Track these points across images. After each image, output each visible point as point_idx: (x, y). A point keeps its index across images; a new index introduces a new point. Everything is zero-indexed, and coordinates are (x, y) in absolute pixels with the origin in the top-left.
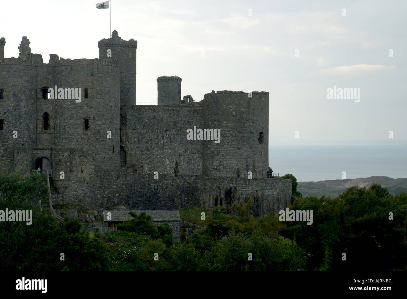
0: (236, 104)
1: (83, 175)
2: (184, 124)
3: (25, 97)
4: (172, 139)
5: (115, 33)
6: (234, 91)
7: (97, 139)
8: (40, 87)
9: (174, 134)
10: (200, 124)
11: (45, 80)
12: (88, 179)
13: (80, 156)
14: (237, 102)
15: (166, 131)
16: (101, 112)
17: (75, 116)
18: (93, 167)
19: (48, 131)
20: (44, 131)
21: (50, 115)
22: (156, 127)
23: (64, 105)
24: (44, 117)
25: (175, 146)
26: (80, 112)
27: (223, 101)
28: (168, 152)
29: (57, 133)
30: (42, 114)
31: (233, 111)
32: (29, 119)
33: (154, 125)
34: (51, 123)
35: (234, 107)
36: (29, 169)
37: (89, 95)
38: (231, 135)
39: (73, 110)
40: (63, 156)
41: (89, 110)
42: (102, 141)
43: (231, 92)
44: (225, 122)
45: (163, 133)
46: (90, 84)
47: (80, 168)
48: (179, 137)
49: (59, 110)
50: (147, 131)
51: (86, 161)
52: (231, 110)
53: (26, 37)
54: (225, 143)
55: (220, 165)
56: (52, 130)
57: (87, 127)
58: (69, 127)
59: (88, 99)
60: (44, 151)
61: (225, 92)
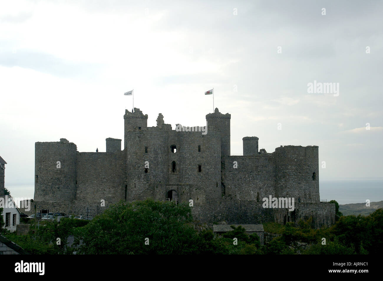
0: (297, 154)
1: (198, 201)
2: (262, 168)
3: (161, 152)
4: (255, 177)
5: (217, 110)
6: (295, 146)
7: (207, 178)
8: (170, 145)
9: (256, 174)
10: (274, 168)
11: (173, 140)
12: (201, 204)
13: (196, 189)
14: (297, 153)
15: (250, 172)
16: (209, 160)
17: (192, 163)
18: (204, 196)
19: (175, 173)
20: (173, 173)
21: (177, 163)
22: (244, 170)
23: (185, 157)
24: (172, 164)
25: (257, 182)
26: (196, 160)
27: (288, 152)
28: (252, 186)
29: (181, 174)
30: (171, 162)
31: (295, 159)
32: (163, 165)
33: (243, 168)
34: (177, 168)
35: (296, 156)
36: (164, 197)
37: (201, 150)
38: (294, 174)
39: (191, 159)
40: (186, 189)
41: (201, 159)
42: (210, 179)
43: (293, 147)
44: (290, 166)
45: (249, 174)
46: (202, 143)
47: (196, 197)
48: (259, 176)
49: (182, 160)
50: (238, 173)
51: (200, 192)
52: (293, 158)
53: (161, 114)
54: (290, 180)
55: (287, 194)
56: (178, 172)
57: (200, 170)
58: (189, 170)
59: (200, 152)
60: (173, 186)
61: (290, 146)
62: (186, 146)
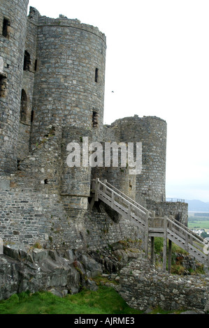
17: (84, 103)
21: (27, 95)
26: (90, 99)
27: (153, 126)
37: (98, 79)
38: (159, 160)
39: (82, 94)
44: (154, 148)
52: (159, 136)
54: (154, 168)
55: (149, 190)
56: (28, 120)
57: (93, 123)
59: (97, 84)
62: (70, 62)
